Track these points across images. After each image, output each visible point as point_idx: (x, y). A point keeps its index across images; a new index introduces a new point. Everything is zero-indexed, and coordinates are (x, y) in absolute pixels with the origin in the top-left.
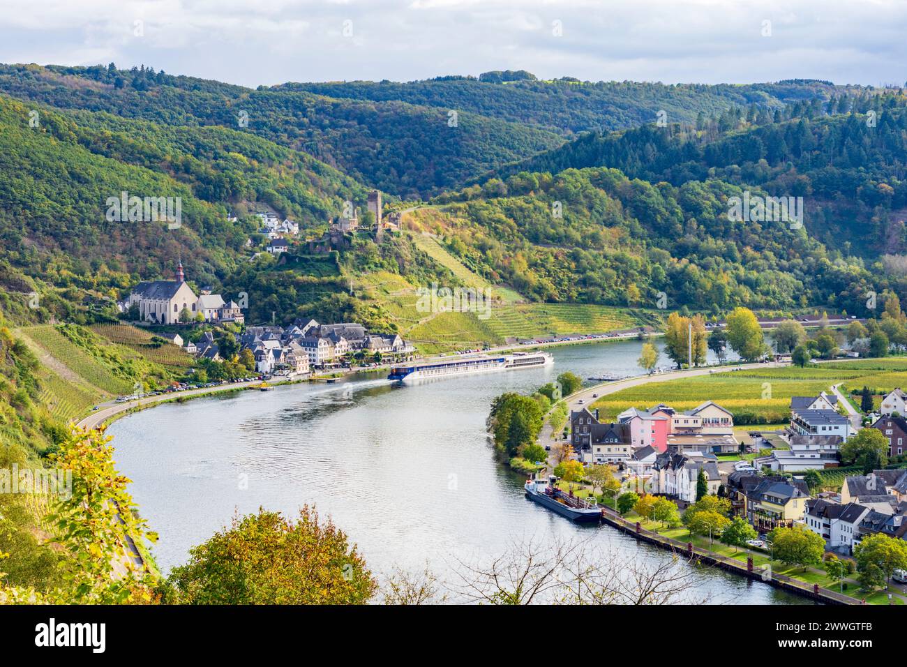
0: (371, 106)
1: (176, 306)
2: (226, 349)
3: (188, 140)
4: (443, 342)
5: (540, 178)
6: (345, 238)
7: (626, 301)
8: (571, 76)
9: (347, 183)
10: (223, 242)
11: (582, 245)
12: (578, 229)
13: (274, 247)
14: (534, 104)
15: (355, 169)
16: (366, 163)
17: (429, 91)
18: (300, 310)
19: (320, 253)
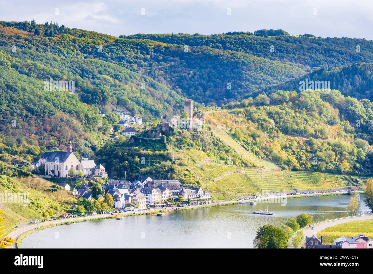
1: (67, 167)
2: (96, 193)
3: (77, 67)
4: (228, 193)
5: (290, 95)
6: (170, 128)
7: (340, 170)
9: (172, 95)
10: (96, 129)
11: (314, 136)
12: (312, 126)
13: (127, 133)
14: (287, 50)
15: (177, 87)
16: (184, 83)
17: (223, 40)
18: (142, 171)
19: (155, 136)
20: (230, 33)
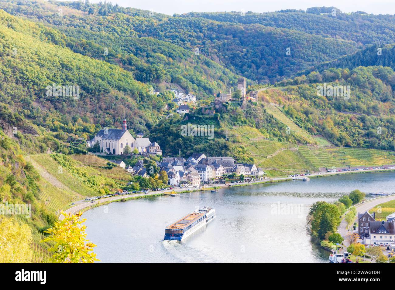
0: (241, 26)
1: (122, 144)
3: (131, 46)
4: (282, 169)
5: (342, 72)
6: (224, 105)
7: (393, 147)
8: (362, 11)
9: (226, 73)
10: (151, 107)
11: (367, 112)
12: (365, 103)
13: (181, 110)
14: (340, 27)
15: (230, 64)
16: (237, 61)
17: (276, 18)
18: (196, 148)
19: (209, 114)
20: (283, 10)
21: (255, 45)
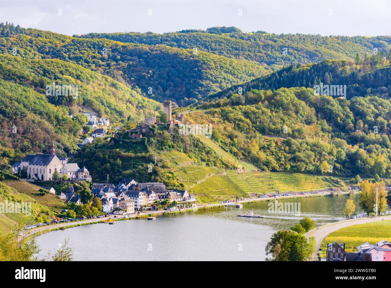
0: (146, 47)
1: (50, 170)
2: (85, 198)
3: (38, 68)
4: (212, 195)
5: (265, 93)
6: (150, 129)
7: (321, 171)
8: (263, 31)
9: (133, 95)
11: (292, 136)
12: (289, 126)
13: (97, 134)
14: (243, 47)
15: (137, 86)
16: (143, 82)
17: (178, 39)
18: (125, 173)
19: (135, 138)
20: (184, 30)
21: (162, 67)
